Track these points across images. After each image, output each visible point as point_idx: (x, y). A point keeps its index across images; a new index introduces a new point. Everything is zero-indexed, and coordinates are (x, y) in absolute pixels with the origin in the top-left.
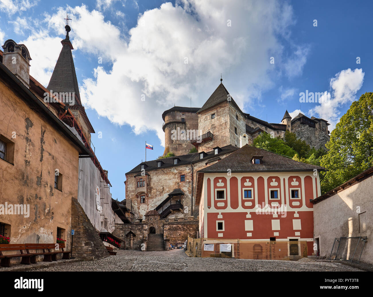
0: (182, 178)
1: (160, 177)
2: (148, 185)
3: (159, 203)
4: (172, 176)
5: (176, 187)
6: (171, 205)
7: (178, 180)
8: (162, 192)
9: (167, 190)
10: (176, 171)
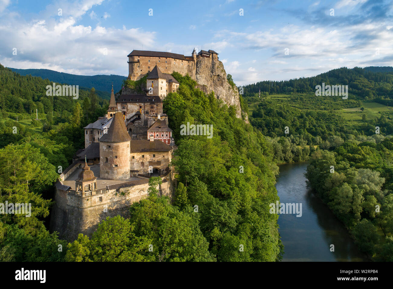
0: (141, 107)
1: (132, 106)
2: (127, 108)
3: (131, 116)
4: (136, 106)
5: (138, 111)
6: (136, 118)
7: (139, 108)
8: (132, 112)
9: (135, 111)
10: (138, 104)
